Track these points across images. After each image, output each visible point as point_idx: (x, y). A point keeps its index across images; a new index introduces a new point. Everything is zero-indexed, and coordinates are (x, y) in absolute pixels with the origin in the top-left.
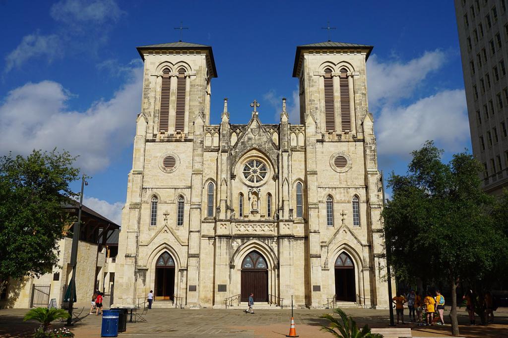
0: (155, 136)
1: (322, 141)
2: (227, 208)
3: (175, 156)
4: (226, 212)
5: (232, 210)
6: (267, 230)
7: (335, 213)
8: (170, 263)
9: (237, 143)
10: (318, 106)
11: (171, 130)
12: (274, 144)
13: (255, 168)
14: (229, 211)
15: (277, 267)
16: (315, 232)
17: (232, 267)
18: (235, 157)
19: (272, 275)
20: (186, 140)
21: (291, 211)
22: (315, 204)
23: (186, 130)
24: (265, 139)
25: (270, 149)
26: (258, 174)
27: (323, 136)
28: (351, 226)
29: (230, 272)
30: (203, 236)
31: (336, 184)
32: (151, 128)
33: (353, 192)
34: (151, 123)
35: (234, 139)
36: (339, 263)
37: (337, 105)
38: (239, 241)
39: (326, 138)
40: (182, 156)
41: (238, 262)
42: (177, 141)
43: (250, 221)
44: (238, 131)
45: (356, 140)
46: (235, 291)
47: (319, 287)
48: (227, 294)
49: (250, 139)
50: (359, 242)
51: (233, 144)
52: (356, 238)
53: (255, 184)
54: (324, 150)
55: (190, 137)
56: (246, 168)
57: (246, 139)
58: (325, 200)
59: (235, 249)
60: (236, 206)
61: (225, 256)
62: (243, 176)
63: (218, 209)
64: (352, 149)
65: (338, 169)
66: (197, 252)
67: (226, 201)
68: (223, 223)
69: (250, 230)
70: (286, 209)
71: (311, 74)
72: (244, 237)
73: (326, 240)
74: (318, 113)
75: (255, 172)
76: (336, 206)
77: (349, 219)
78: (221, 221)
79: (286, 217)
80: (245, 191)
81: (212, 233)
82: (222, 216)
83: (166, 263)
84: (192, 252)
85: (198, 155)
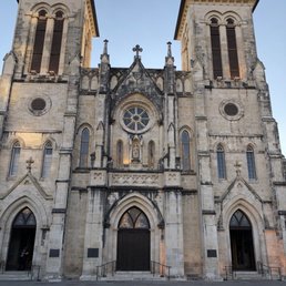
0: (24, 76)
1: (210, 88)
2: (103, 154)
3: (45, 99)
4: (102, 160)
5: (109, 159)
6: (149, 182)
7: (227, 165)
8: (31, 223)
9: (117, 87)
10: (205, 52)
11: (44, 71)
12: (158, 89)
13: (136, 114)
14: (105, 160)
15: (162, 226)
16: (207, 184)
17: (106, 225)
18: (115, 101)
19: (155, 237)
20: (60, 81)
21: (178, 159)
22: (205, 152)
23: (60, 72)
24: (148, 84)
25: (153, 94)
26: (139, 121)
27: (211, 82)
28: (247, 180)
29: (104, 232)
30: (74, 189)
31: (228, 132)
32: (21, 68)
33: (246, 141)
34: (21, 63)
35: (114, 82)
36: (235, 223)
37: (224, 52)
38: (117, 194)
39: (215, 85)
40: (54, 98)
41: (114, 221)
42: (48, 82)
43: (129, 171)
44: (119, 74)
45: (246, 87)
46: (110, 257)
47: (215, 251)
48: (99, 261)
49: (131, 83)
50: (257, 197)
51: (113, 87)
52: (254, 193)
53: (136, 131)
54: (213, 96)
55: (63, 79)
56: (126, 115)
57: (127, 83)
58: (215, 149)
59: (112, 204)
60: (114, 154)
61: (98, 212)
62: (122, 123)
63: (93, 156)
64: (243, 96)
65: (229, 117)
66: (64, 207)
67: (103, 147)
68: (98, 172)
69: (130, 181)
70: (173, 157)
71: (197, 22)
72: (123, 190)
73: (219, 194)
74: (205, 59)
75: (136, 118)
76: (228, 157)
77: (245, 171)
78: (96, 169)
79: (173, 166)
80: (125, 138)
81: (84, 185)
82: (97, 164)
83: (26, 221)
84: (58, 206)
85: (72, 97)
